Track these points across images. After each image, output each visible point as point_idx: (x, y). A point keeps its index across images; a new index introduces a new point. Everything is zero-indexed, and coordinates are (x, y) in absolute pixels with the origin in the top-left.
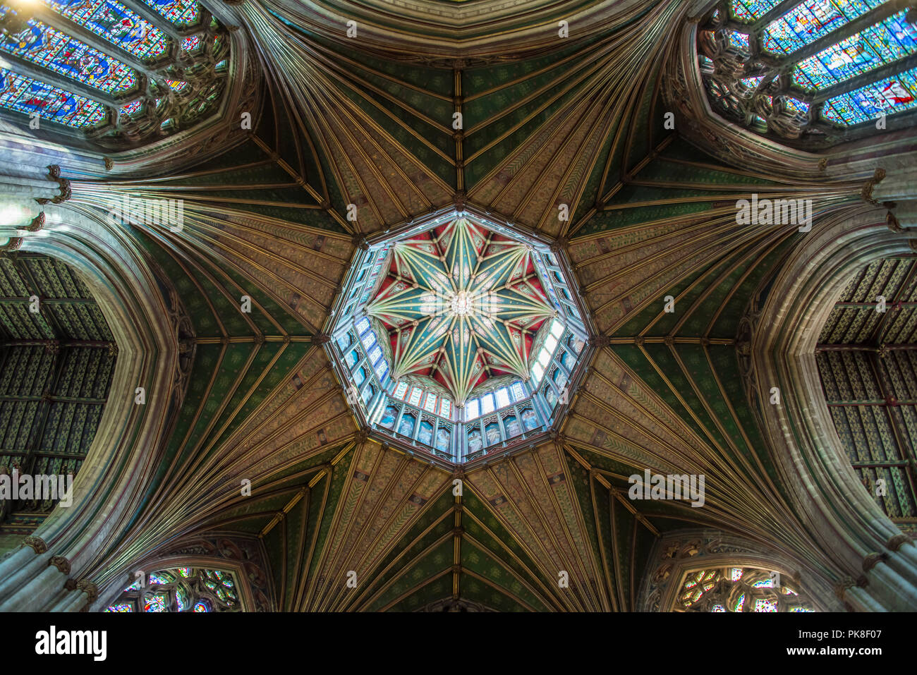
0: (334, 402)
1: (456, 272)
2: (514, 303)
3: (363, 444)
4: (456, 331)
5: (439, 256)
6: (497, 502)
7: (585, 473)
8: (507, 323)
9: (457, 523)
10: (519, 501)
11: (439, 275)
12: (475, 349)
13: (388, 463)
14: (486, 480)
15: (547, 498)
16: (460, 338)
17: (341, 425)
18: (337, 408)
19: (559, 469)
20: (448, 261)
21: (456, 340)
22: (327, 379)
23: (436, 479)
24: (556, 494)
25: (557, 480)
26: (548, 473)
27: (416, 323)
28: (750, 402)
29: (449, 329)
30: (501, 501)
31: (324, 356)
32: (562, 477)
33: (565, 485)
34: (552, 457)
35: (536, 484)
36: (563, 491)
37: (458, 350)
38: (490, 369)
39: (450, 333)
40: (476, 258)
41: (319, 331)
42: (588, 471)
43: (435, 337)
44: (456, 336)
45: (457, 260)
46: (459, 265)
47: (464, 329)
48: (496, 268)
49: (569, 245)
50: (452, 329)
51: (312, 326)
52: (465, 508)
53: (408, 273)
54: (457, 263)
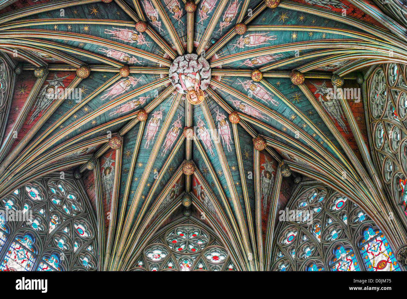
4: (178, 15)
29: (195, 13)
39: (190, 7)
50: (190, 17)
53: (320, 99)
54: (229, 148)
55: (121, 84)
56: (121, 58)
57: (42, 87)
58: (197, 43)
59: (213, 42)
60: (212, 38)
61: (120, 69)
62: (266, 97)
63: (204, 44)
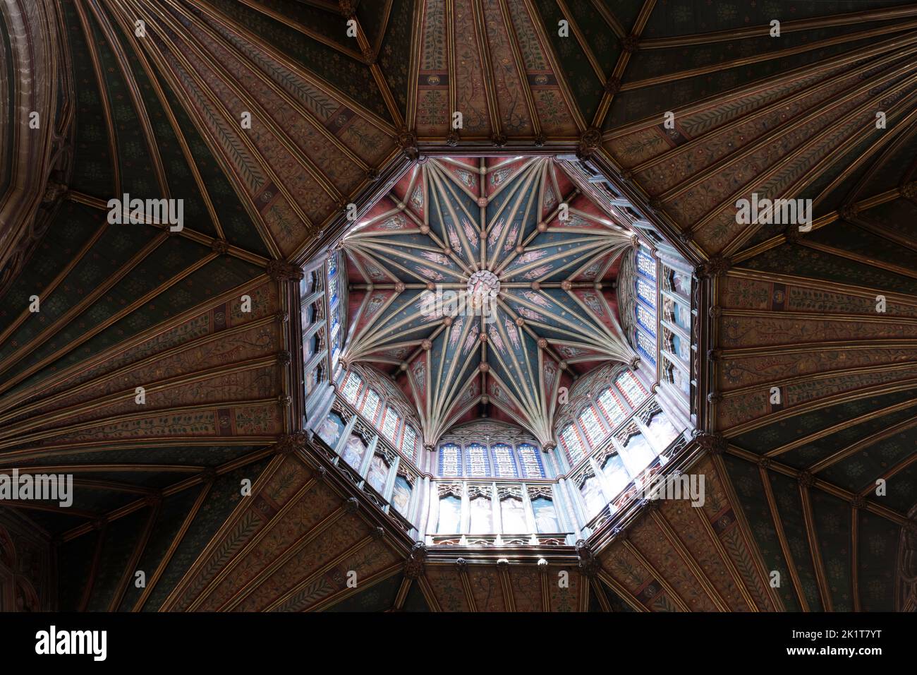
0: (736, 340)
1: (472, 339)
2: (400, 260)
3: (719, 254)
4: (508, 247)
5: (487, 374)
6: (545, 79)
7: (385, 62)
8: (425, 229)
9: (625, 58)
10: (508, 70)
11: (499, 344)
12: (490, 208)
13: (694, 208)
14: (550, 117)
15: (460, 58)
16: (507, 235)
17: (741, 298)
18: (736, 327)
19: (424, 93)
20: (477, 360)
21: (514, 234)
22: (730, 377)
23: (629, 150)
24: (443, 60)
25: (434, 79)
26: (444, 93)
27: (566, 285)
28: (72, 107)
29: (518, 255)
30: (538, 79)
31: (719, 414)
32: (423, 80)
33: (424, 67)
34: (428, 114)
35: (469, 85)
36: (430, 60)
37: (518, 219)
38: (479, 167)
39: (519, 249)
40: (432, 349)
41: (709, 455)
42: (378, 62)
43: (545, 253)
44: (512, 240)
45: (462, 359)
46: (463, 349)
47: (495, 247)
48: (407, 324)
49: (277, 436)
50: (514, 254)
51: (715, 468)
52: (603, 80)
53: (545, 367)
54: (465, 352)
55: (438, 256)
56: (453, 242)
57: (393, 215)
58: (503, 273)
59: (513, 280)
60: (514, 277)
61: (446, 247)
62: (515, 339)
63: (508, 276)
